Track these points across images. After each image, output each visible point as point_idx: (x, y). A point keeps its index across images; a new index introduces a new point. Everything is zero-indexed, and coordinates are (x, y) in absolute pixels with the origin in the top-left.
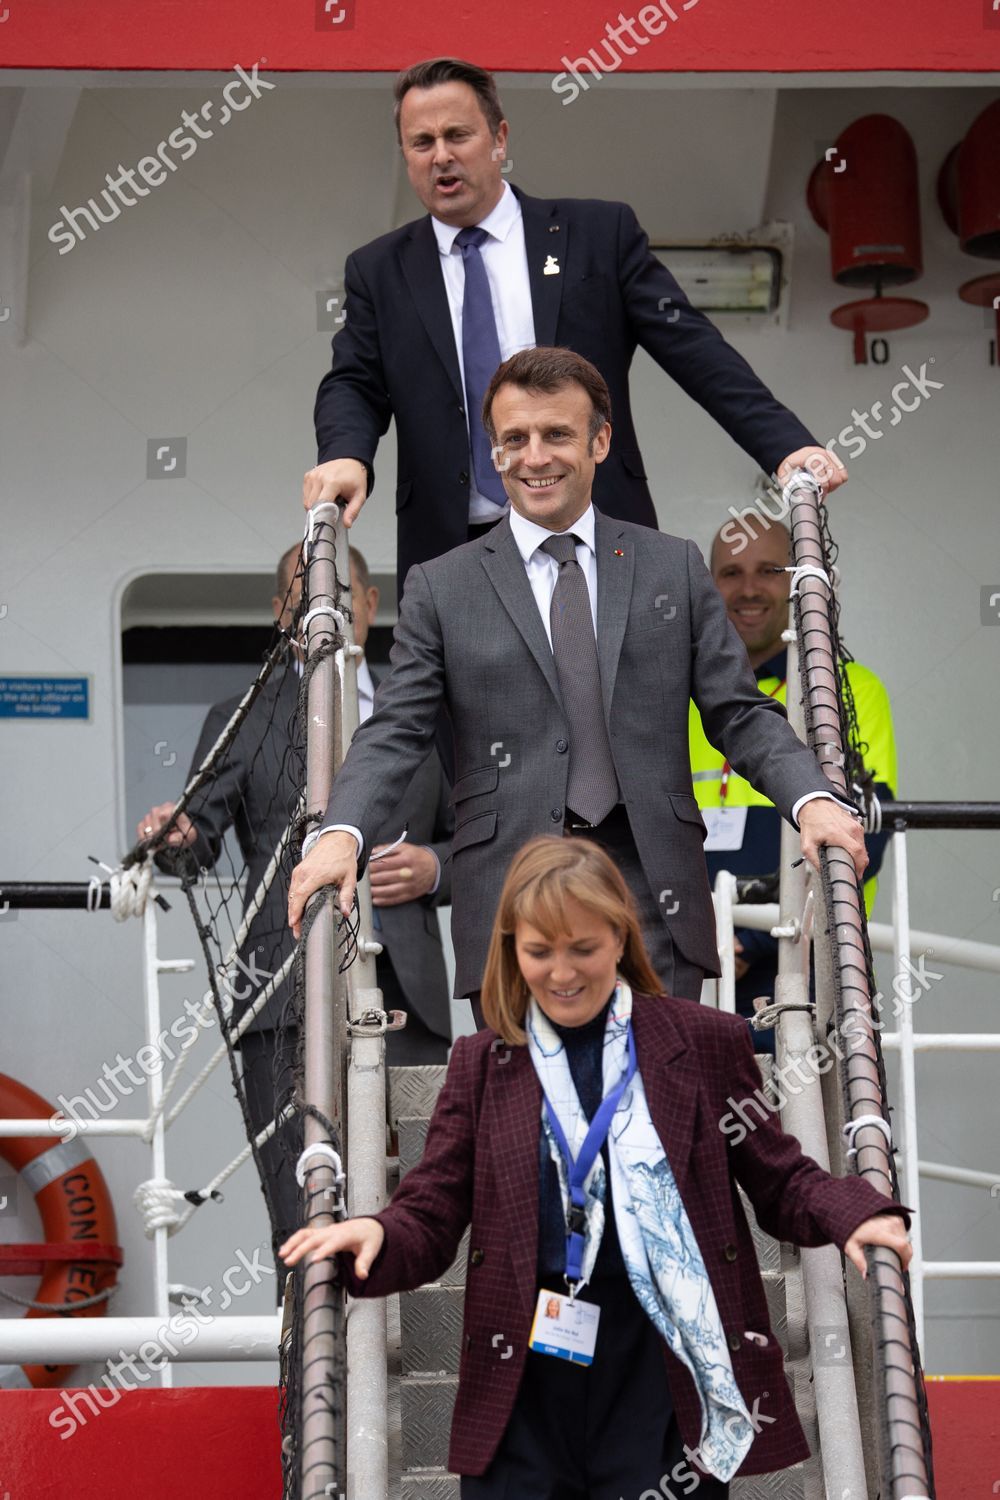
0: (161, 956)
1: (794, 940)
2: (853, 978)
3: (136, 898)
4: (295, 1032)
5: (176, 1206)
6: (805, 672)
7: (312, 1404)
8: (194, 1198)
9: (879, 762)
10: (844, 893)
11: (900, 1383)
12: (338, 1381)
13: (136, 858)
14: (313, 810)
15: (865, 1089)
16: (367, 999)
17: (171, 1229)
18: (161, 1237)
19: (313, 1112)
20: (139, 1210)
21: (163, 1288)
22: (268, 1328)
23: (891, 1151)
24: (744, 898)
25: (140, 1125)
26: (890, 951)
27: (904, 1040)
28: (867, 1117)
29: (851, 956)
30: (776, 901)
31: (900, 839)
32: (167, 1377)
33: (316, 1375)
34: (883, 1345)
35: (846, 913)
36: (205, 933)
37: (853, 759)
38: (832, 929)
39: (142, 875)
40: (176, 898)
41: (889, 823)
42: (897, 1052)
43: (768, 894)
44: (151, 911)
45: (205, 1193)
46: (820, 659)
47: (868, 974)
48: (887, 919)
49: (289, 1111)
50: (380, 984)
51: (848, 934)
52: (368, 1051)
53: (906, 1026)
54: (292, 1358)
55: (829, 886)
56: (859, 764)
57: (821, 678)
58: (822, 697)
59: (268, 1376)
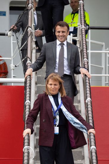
0: (13, 41)
1: (78, 41)
2: (84, 45)
3: (10, 35)
5: (14, 67)
6: (80, 12)
7: (28, 87)
8: (16, 66)
9: (88, 22)
10: (84, 36)
11: (88, 87)
12: (30, 85)
13: (10, 30)
14: (29, 26)
15: (85, 56)
16: (34, 46)
17: (13, 69)
18: (12, 70)
19: (28, 57)
20: (10, 67)
21: (12, 75)
22: (23, 80)
23: (88, 63)
24: (73, 36)
25: (10, 58)
26: (88, 42)
27: (89, 51)
28: (85, 59)
29: (84, 42)
30: (77, 37)
31: (90, 31)
32: (13, 85)
33: (28, 85)
34: (86, 83)
35: (84, 38)
36: (17, 38)
38: (82, 39)
39: (11, 32)
40: (14, 35)
41: (89, 29)
42: (89, 53)
43: (76, 36)
44: (12, 36)
45: (17, 66)
46: (82, 11)
47: (86, 44)
48: (88, 39)
49: (26, 57)
50: (35, 44)
51: (84, 40)
52: (34, 51)
53: (90, 50)
54: (25, 82)
55: (82, 35)
56: (86, 22)
57: (82, 13)
58: (82, 15)
59: (23, 85)
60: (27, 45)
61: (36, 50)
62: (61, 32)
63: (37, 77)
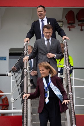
0: (12, 80)
1: (64, 78)
2: (69, 82)
4: (23, 86)
5: (13, 101)
6: (65, 56)
7: (25, 117)
8: (15, 100)
10: (68, 74)
11: (73, 115)
12: (27, 115)
14: (25, 68)
15: (70, 91)
16: (29, 83)
17: (13, 102)
18: (12, 103)
19: (25, 93)
20: (10, 101)
21: (12, 107)
22: (21, 111)
23: (72, 96)
24: (60, 75)
25: (11, 94)
26: (72, 79)
27: (74, 87)
28: (70, 93)
29: (69, 80)
30: (63, 75)
31: (73, 70)
32: (13, 115)
33: (25, 115)
34: (72, 112)
35: (69, 76)
36: (16, 78)
37: (69, 63)
38: (67, 77)
39: (11, 73)
40: (14, 75)
42: (73, 88)
43: (62, 75)
44: (11, 76)
45: (16, 99)
46: (66, 55)
47: (70, 81)
48: (72, 77)
49: (23, 92)
51: (69, 78)
52: (29, 88)
53: (74, 85)
54: (23, 113)
55: (67, 74)
56: (70, 64)
57: (67, 57)
58: (67, 58)
59: (21, 115)
60: (23, 82)
61: (31, 86)
62: (48, 33)
63: (32, 108)
